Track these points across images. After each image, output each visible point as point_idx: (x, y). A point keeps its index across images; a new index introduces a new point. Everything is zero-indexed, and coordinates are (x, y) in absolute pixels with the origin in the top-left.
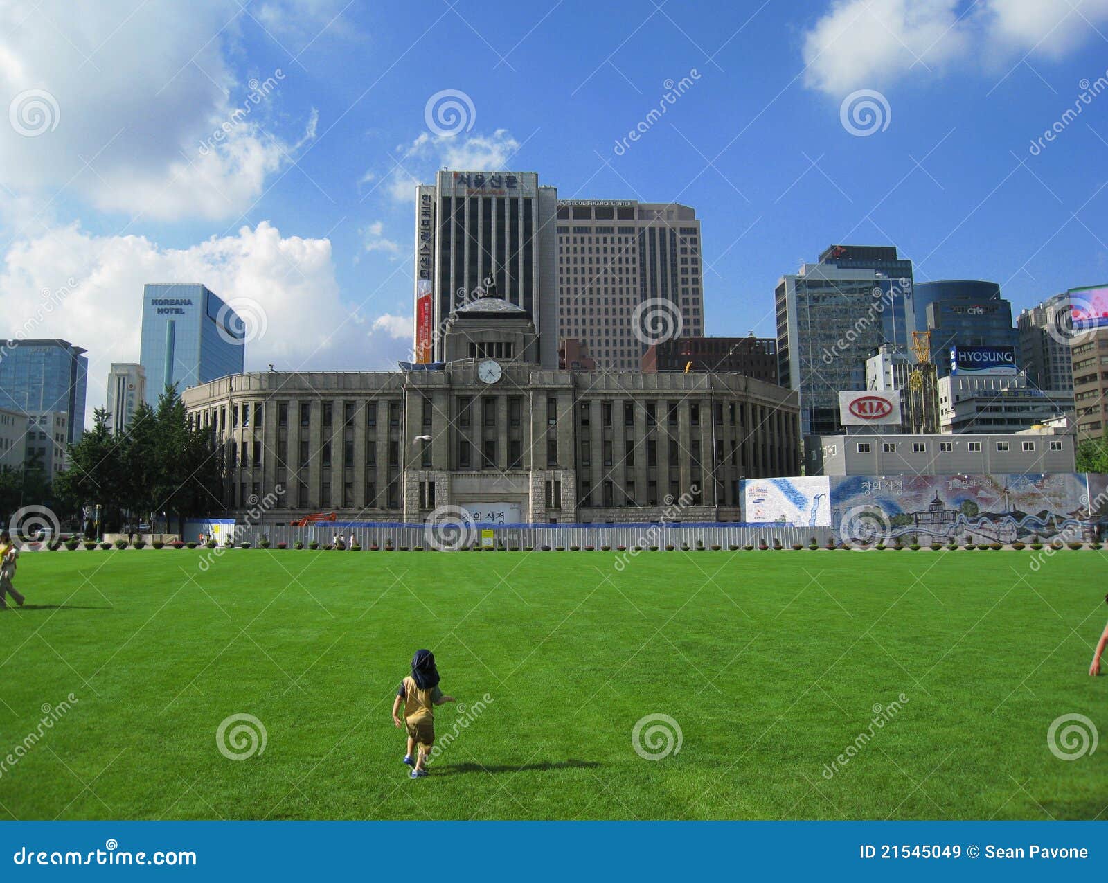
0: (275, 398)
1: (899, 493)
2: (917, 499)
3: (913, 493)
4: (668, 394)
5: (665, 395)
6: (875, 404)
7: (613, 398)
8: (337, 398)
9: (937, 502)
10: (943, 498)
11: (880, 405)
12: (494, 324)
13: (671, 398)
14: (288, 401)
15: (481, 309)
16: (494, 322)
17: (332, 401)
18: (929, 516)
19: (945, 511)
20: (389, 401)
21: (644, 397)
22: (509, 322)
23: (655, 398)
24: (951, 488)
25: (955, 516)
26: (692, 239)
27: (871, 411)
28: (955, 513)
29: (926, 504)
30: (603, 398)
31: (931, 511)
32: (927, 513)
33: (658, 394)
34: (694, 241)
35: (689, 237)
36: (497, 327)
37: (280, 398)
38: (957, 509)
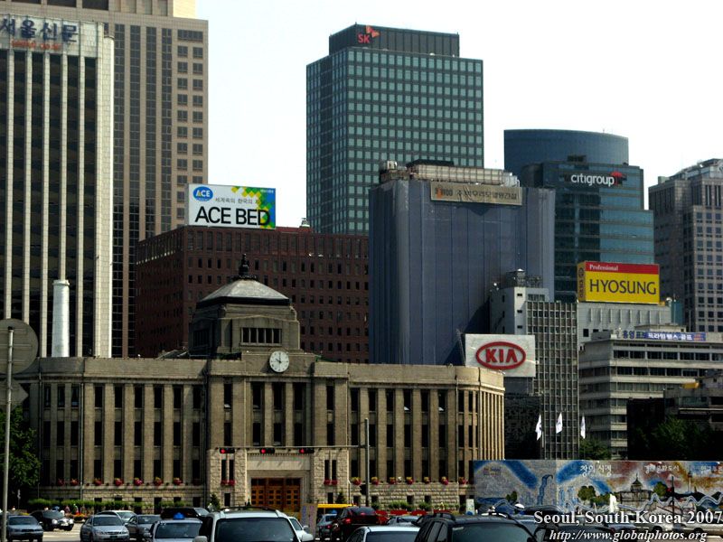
0: (93, 381)
1: (609, 475)
2: (622, 480)
3: (620, 475)
4: (422, 384)
5: (419, 384)
6: (506, 350)
7: (377, 387)
8: (147, 382)
9: (637, 483)
10: (642, 481)
11: (511, 355)
12: (263, 310)
13: (424, 387)
14: (104, 384)
15: (248, 295)
16: (263, 308)
17: (143, 385)
18: (630, 495)
19: (643, 491)
20: (193, 385)
21: (403, 387)
22: (274, 309)
23: (411, 387)
24: (647, 472)
25: (650, 495)
26: (195, 49)
27: (501, 361)
28: (650, 493)
29: (628, 486)
30: (369, 386)
31: (632, 491)
32: (628, 493)
33: (413, 384)
34: (200, 53)
35: (191, 46)
36: (265, 313)
37: (96, 381)
38: (652, 490)
